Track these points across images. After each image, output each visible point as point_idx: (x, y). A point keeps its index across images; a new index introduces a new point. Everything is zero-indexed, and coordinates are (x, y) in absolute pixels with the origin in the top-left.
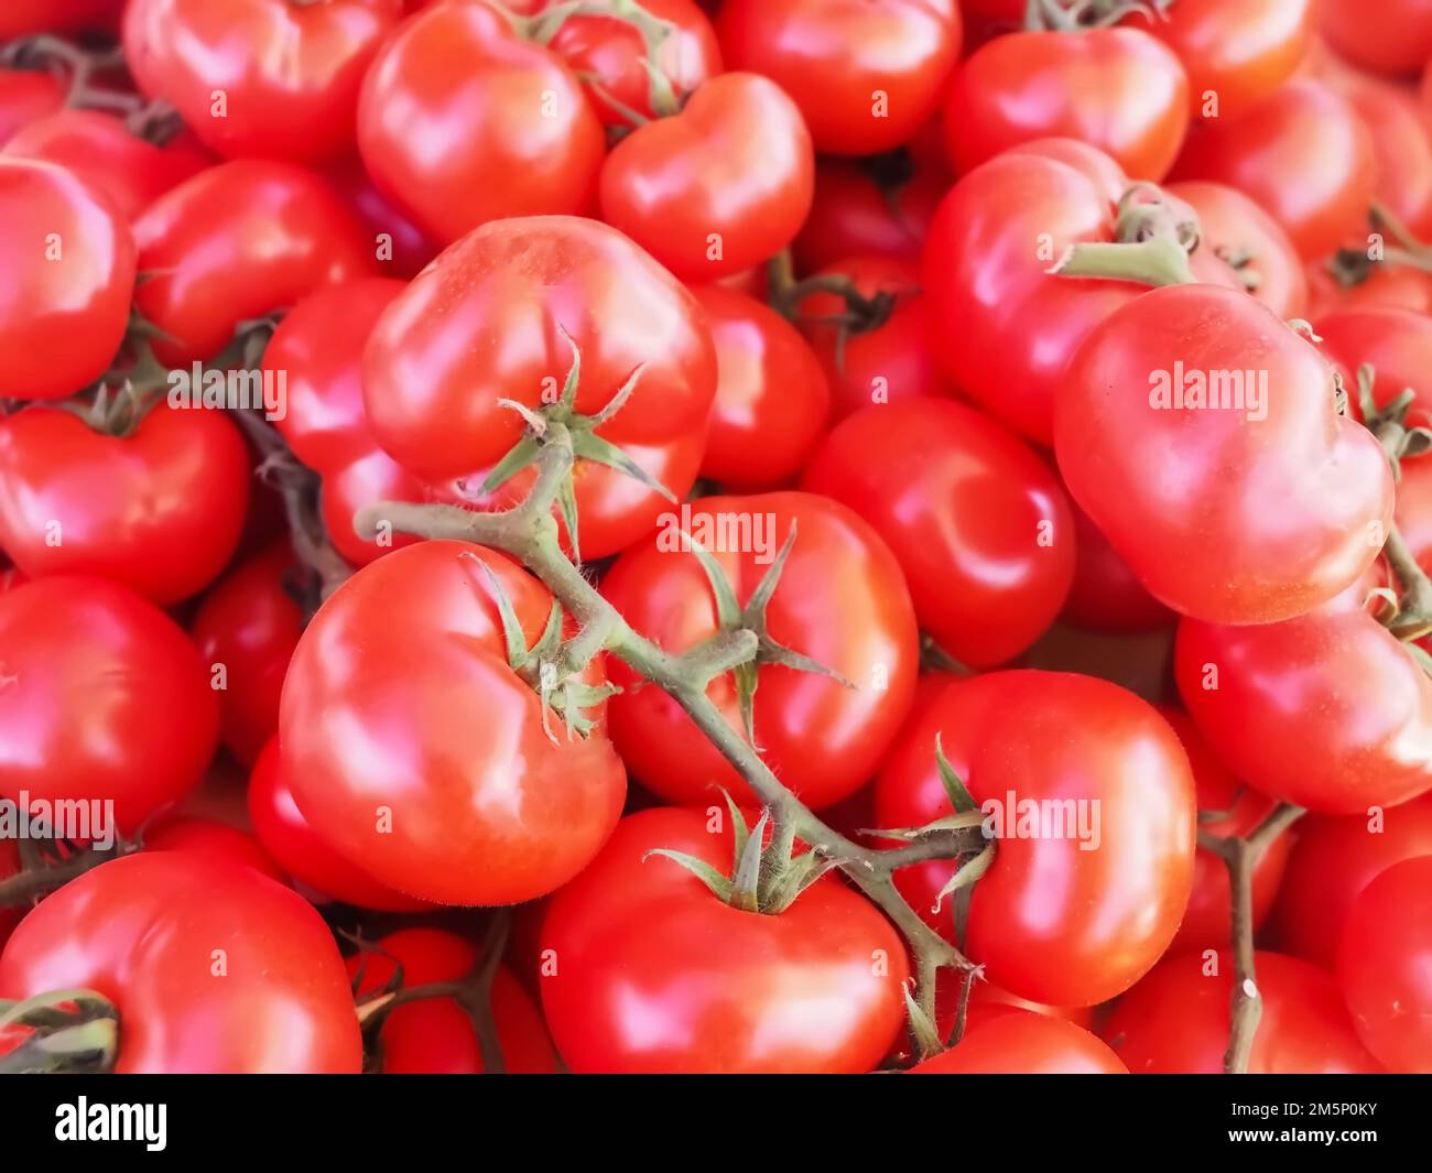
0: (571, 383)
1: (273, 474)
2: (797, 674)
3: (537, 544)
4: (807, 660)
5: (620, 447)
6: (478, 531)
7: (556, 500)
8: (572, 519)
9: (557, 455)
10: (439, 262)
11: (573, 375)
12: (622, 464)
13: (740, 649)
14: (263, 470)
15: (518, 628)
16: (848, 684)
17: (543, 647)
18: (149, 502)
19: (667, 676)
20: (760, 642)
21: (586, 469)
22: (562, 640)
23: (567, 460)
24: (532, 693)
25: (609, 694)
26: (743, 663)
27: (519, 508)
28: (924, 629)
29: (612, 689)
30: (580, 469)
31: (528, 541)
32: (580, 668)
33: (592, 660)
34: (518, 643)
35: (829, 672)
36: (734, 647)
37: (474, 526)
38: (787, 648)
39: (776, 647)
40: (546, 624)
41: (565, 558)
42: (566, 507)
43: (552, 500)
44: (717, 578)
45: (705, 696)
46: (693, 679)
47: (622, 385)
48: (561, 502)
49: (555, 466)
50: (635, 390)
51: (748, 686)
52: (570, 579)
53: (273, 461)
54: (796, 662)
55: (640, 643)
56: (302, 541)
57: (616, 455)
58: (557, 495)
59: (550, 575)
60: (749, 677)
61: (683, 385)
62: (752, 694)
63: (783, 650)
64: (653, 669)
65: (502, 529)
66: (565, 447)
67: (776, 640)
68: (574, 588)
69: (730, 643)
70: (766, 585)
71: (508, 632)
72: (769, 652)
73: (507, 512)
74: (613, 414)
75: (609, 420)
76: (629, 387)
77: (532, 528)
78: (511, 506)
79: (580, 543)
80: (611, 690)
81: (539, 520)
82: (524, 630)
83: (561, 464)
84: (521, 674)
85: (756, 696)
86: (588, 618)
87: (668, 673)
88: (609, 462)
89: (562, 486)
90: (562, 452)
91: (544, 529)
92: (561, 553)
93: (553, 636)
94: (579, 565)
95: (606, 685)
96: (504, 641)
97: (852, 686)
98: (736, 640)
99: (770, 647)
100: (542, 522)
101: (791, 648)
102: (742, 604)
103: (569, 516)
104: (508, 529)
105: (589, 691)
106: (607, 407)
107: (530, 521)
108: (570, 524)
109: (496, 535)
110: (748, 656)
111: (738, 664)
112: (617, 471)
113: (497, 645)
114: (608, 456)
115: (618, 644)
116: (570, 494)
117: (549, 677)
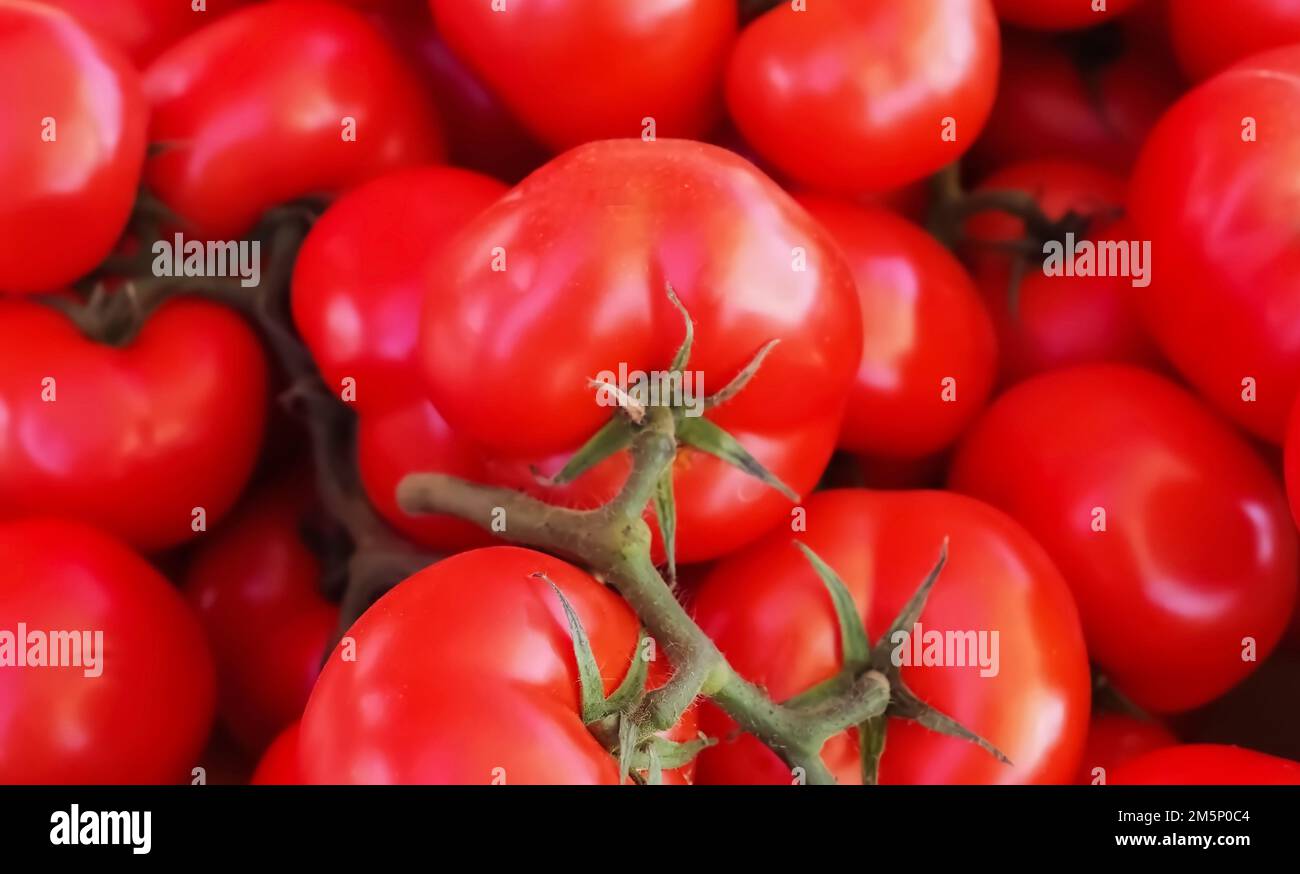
0: (681, 359)
1: (300, 404)
2: (936, 735)
3: (624, 558)
4: (951, 722)
5: (733, 434)
6: (552, 531)
7: (651, 503)
8: (669, 523)
9: (656, 448)
10: (526, 191)
11: (684, 352)
12: (735, 455)
13: (867, 702)
14: (286, 398)
15: (595, 671)
16: (999, 757)
17: (624, 693)
18: (146, 429)
19: (775, 732)
20: (893, 693)
21: (690, 459)
22: (648, 685)
23: (668, 454)
24: (608, 758)
25: (701, 748)
26: (869, 718)
27: (603, 510)
28: (1096, 665)
29: (705, 740)
30: (683, 458)
31: (614, 553)
32: (668, 725)
33: (684, 716)
34: (593, 691)
35: (977, 739)
36: (860, 700)
37: (547, 525)
38: (926, 703)
39: (912, 699)
40: (629, 664)
41: (658, 575)
42: (663, 507)
43: (647, 502)
44: (843, 605)
45: (821, 760)
46: (807, 739)
47: (743, 364)
48: (657, 503)
49: (653, 460)
50: (759, 373)
51: (874, 746)
52: (662, 604)
53: (300, 388)
54: (937, 722)
55: (743, 688)
56: (329, 487)
57: (728, 444)
58: (654, 494)
59: (638, 597)
60: (875, 735)
61: (816, 358)
62: (878, 758)
63: (921, 706)
64: (757, 722)
65: (583, 534)
66: (666, 436)
67: (913, 690)
68: (668, 616)
69: (856, 693)
70: (905, 620)
71: (584, 678)
72: (902, 704)
73: (588, 512)
74: (729, 397)
75: (724, 405)
76: (752, 368)
77: (620, 537)
78: (593, 505)
79: (677, 556)
80: (703, 743)
81: (629, 528)
82: (602, 674)
83: (660, 458)
84: (594, 731)
85: (884, 760)
86: (682, 658)
87: (777, 729)
88: (719, 453)
89: (659, 486)
90: (663, 444)
91: (634, 540)
92: (653, 569)
93: (637, 679)
94: (674, 584)
95: (698, 737)
96: (577, 688)
97: (1005, 760)
98: (864, 692)
99: (904, 698)
100: (632, 531)
101: (931, 703)
102: (872, 642)
103: (665, 519)
104: (589, 535)
105: (677, 748)
106: (722, 391)
107: (617, 530)
108: (666, 530)
109: (574, 538)
110: (875, 710)
111: (863, 720)
112: (729, 464)
113: (568, 694)
114: (717, 445)
115: (716, 691)
116: (668, 493)
117: (629, 737)
